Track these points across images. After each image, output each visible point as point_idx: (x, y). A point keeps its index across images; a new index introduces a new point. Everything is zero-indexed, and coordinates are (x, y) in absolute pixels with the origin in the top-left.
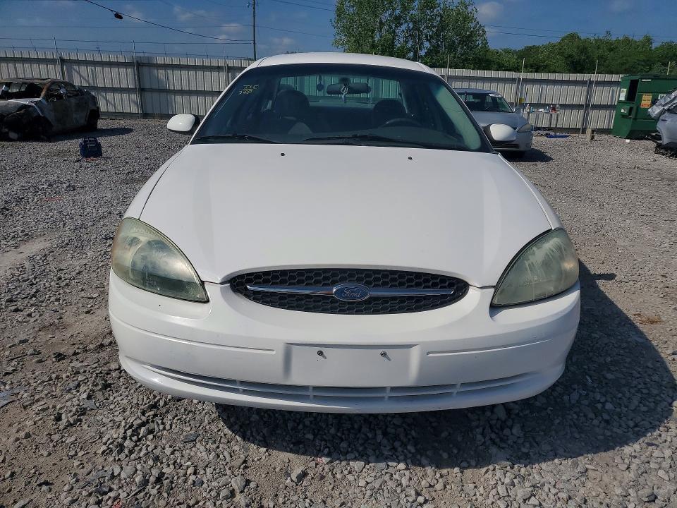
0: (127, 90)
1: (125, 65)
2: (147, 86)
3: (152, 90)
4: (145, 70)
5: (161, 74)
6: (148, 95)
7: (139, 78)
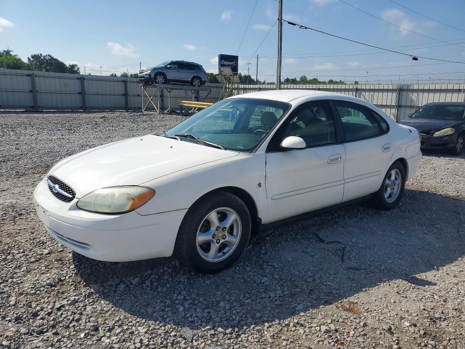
0: (391, 107)
1: (392, 91)
2: (403, 103)
3: (406, 107)
4: (405, 93)
5: (414, 96)
6: (403, 110)
7: (399, 99)
